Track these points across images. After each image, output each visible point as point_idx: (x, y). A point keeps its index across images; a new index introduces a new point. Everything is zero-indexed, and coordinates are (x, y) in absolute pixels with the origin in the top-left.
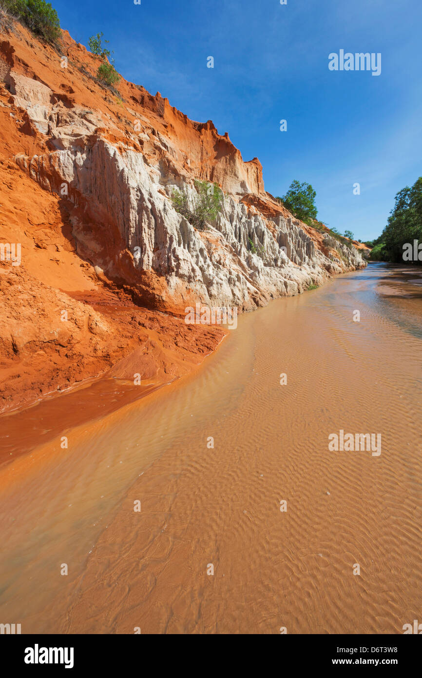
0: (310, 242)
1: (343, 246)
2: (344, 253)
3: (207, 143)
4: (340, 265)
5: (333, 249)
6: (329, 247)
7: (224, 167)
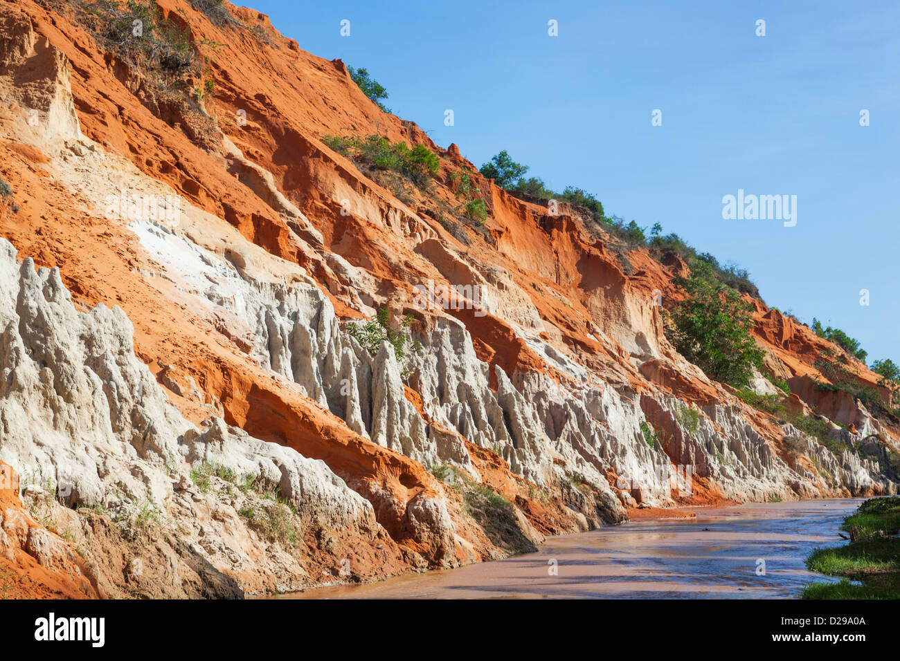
0: (763, 446)
1: (821, 449)
2: (824, 462)
3: (566, 256)
4: (816, 483)
5: (802, 455)
6: (795, 451)
7: (604, 305)
